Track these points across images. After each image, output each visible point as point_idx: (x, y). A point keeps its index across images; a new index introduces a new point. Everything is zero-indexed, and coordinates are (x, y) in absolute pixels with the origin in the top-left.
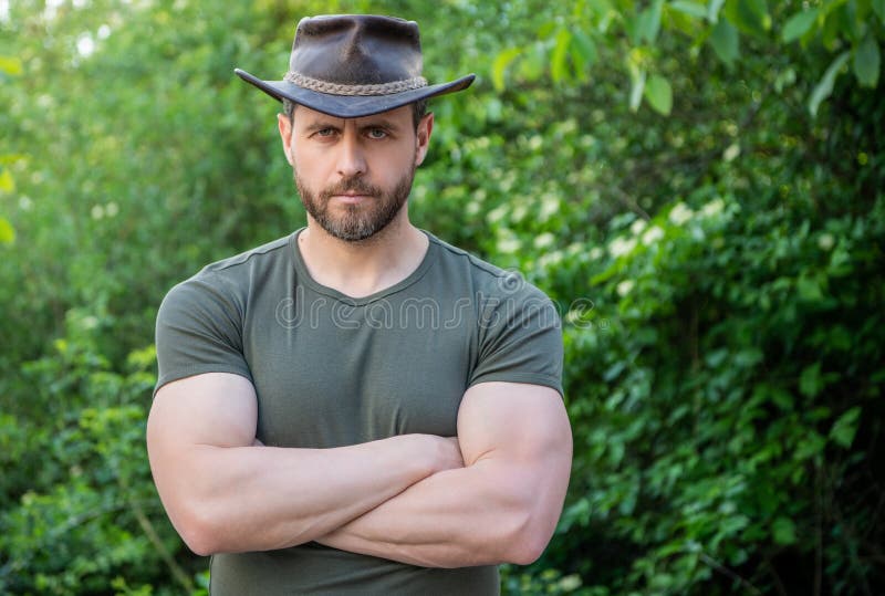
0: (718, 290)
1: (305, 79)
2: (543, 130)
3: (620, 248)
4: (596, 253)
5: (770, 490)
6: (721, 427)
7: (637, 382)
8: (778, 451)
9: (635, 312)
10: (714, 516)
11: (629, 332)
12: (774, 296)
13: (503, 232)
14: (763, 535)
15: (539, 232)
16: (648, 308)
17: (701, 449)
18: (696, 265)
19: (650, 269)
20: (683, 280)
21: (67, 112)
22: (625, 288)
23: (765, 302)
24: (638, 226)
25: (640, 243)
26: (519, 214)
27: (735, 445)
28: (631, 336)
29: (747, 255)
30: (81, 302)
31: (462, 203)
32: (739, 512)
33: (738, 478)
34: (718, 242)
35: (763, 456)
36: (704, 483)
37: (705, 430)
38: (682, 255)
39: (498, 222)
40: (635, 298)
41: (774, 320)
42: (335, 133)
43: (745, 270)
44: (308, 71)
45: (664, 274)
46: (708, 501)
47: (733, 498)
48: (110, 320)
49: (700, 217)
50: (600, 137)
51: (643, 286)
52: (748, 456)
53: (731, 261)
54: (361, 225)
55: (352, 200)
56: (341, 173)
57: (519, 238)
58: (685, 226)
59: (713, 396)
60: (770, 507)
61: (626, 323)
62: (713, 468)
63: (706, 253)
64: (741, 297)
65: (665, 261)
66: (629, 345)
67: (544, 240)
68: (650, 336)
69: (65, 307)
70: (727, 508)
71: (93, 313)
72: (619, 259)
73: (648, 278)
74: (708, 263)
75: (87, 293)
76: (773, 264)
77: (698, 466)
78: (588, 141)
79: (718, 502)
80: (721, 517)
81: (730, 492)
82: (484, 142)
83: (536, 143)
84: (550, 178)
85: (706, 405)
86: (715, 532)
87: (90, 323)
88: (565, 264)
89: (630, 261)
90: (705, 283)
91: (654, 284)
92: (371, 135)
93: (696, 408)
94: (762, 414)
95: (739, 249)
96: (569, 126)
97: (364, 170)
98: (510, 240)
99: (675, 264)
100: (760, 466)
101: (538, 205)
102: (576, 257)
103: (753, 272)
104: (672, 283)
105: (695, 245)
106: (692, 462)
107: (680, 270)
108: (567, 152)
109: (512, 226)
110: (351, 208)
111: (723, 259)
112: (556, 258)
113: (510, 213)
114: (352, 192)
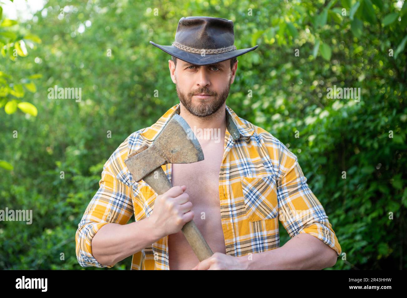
0: (354, 140)
1: (182, 46)
2: (277, 67)
3: (310, 121)
4: (299, 123)
5: (377, 230)
6: (356, 201)
7: (317, 181)
8: (381, 212)
9: (316, 150)
10: (351, 241)
11: (313, 159)
12: (380, 142)
13: (258, 113)
14: (373, 250)
15: (274, 113)
16: (322, 147)
17: (347, 211)
18: (344, 129)
19: (323, 130)
20: (338, 135)
21: (69, 59)
22: (312, 138)
23: (376, 145)
24: (318, 111)
25: (318, 119)
26: (266, 105)
27: (362, 210)
28: (315, 160)
29: (368, 124)
30: (73, 144)
31: (241, 100)
32: (363, 239)
33: (363, 224)
34: (355, 118)
35: (374, 215)
36: (348, 226)
37: (348, 203)
38: (337, 124)
39: (256, 109)
40: (316, 143)
41: (380, 153)
42: (196, 68)
43: (367, 131)
44: (183, 42)
45: (330, 132)
46: (349, 235)
47: (360, 233)
48: (85, 152)
49: (346, 107)
50: (303, 71)
51: (320, 137)
52: (368, 215)
53: (360, 127)
54: (207, 109)
55: (203, 97)
56: (198, 85)
57: (265, 116)
58: (339, 111)
59: (352, 188)
60: (377, 237)
61: (312, 155)
62: (352, 219)
63: (349, 123)
64: (365, 143)
65: (329, 126)
66: (314, 164)
67: (276, 117)
68: (323, 160)
69: (66, 145)
70: (358, 238)
71: (78, 149)
72: (309, 125)
73: (321, 134)
74: (350, 127)
75: (76, 139)
76: (379, 128)
77: (345, 219)
78: (297, 72)
79: (354, 235)
80: (355, 241)
81: (359, 230)
82: (250, 73)
83: (273, 73)
84: (280, 89)
85: (348, 192)
86: (352, 248)
87: (77, 153)
88: (285, 128)
89: (314, 126)
90: (349, 136)
91: (325, 137)
92: (212, 69)
93: (345, 193)
94: (374, 195)
95: (364, 121)
96: (289, 66)
97: (210, 84)
98: (261, 117)
99: (334, 128)
100: (373, 219)
101: (274, 101)
102: (290, 125)
103: (370, 132)
104: (333, 136)
105: (343, 119)
106: (342, 217)
107: (337, 131)
108: (288, 77)
109: (263, 111)
110: (203, 101)
111: (357, 126)
112: (281, 125)
113: (262, 104)
114: (203, 94)
